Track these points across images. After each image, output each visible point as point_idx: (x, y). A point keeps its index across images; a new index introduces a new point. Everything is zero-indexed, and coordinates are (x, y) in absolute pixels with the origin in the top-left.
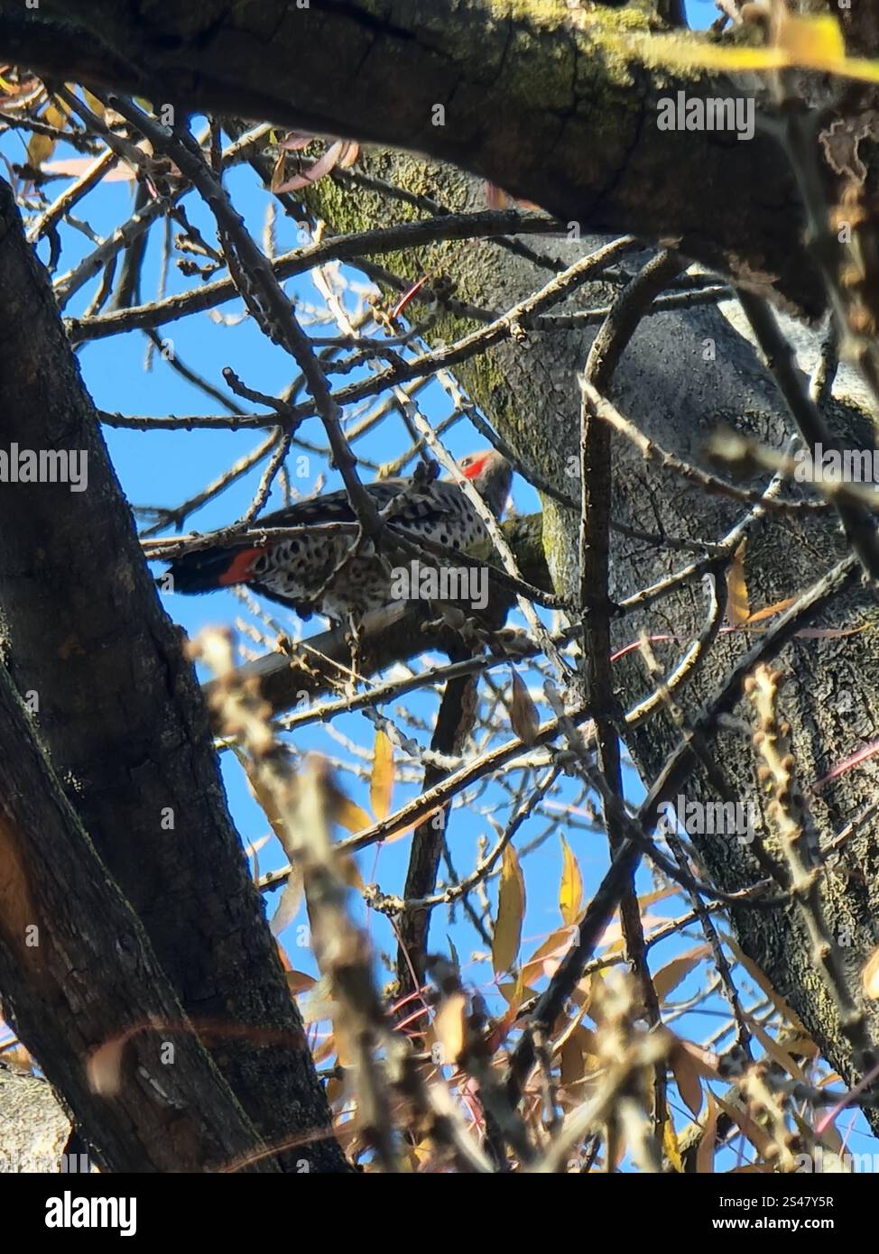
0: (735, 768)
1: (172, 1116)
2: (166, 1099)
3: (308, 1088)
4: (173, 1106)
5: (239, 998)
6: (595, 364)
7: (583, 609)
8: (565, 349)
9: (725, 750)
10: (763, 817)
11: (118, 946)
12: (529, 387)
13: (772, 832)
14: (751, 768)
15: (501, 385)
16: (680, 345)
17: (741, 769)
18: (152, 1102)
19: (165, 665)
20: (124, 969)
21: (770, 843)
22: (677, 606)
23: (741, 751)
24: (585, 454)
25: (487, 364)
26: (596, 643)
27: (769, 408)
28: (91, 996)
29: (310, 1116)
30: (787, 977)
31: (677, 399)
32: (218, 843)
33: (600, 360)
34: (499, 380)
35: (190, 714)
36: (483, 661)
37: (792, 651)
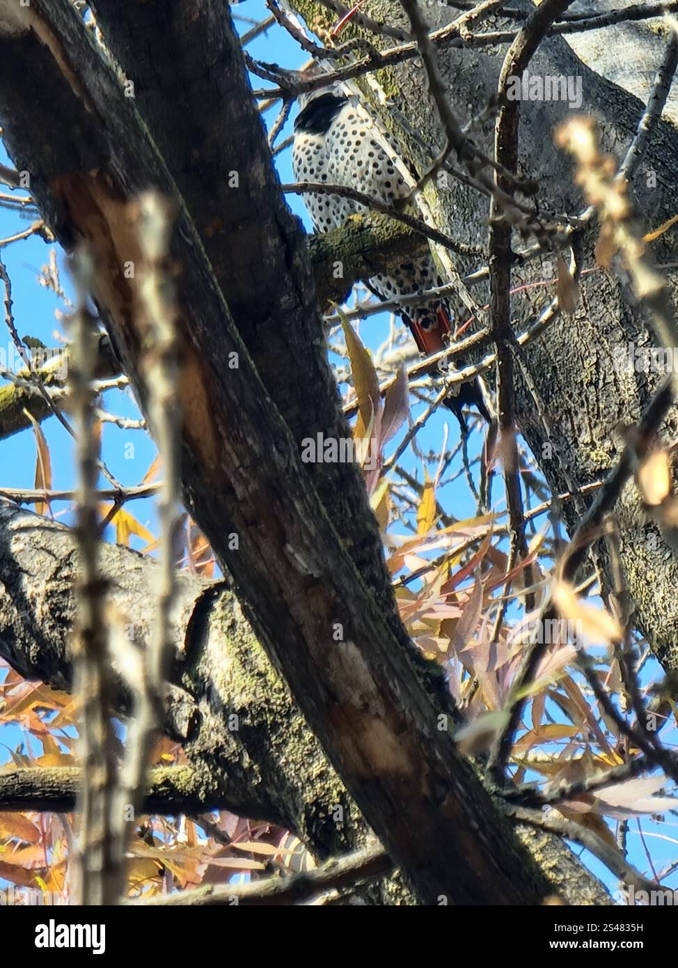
0: (571, 396)
1: (310, 583)
2: (307, 570)
3: (381, 577)
4: (312, 575)
5: (333, 505)
6: (509, 66)
7: (491, 257)
8: (449, 68)
9: (563, 382)
10: (592, 435)
11: (274, 449)
12: (419, 97)
13: (598, 446)
14: (583, 396)
15: (397, 94)
16: (537, 68)
17: (575, 396)
18: (295, 571)
19: (286, 245)
20: (278, 467)
21: (597, 455)
22: (529, 270)
23: (576, 383)
24: (499, 136)
25: (387, 79)
26: (500, 284)
27: (604, 119)
28: (253, 486)
29: (382, 599)
30: (605, 558)
31: (534, 110)
32: (320, 384)
33: (514, 63)
34: (396, 91)
35: (303, 284)
36: (397, 302)
37: (618, 307)
